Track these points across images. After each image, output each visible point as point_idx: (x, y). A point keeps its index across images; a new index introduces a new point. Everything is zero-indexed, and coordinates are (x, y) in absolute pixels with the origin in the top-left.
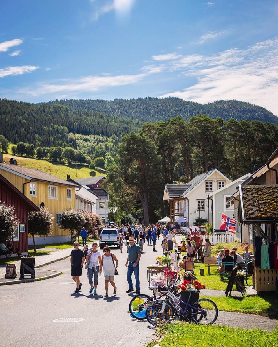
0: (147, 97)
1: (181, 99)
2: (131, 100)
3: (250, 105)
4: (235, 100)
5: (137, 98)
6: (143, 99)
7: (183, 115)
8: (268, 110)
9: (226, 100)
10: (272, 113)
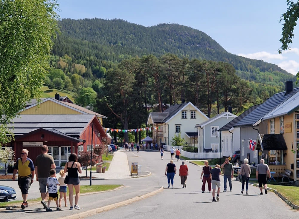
0: (94, 18)
1: (126, 21)
2: (78, 20)
3: (190, 29)
4: (177, 24)
5: (84, 19)
6: (90, 19)
7: (128, 37)
8: (207, 35)
9: (168, 24)
10: (211, 37)
